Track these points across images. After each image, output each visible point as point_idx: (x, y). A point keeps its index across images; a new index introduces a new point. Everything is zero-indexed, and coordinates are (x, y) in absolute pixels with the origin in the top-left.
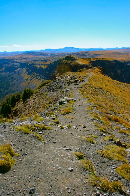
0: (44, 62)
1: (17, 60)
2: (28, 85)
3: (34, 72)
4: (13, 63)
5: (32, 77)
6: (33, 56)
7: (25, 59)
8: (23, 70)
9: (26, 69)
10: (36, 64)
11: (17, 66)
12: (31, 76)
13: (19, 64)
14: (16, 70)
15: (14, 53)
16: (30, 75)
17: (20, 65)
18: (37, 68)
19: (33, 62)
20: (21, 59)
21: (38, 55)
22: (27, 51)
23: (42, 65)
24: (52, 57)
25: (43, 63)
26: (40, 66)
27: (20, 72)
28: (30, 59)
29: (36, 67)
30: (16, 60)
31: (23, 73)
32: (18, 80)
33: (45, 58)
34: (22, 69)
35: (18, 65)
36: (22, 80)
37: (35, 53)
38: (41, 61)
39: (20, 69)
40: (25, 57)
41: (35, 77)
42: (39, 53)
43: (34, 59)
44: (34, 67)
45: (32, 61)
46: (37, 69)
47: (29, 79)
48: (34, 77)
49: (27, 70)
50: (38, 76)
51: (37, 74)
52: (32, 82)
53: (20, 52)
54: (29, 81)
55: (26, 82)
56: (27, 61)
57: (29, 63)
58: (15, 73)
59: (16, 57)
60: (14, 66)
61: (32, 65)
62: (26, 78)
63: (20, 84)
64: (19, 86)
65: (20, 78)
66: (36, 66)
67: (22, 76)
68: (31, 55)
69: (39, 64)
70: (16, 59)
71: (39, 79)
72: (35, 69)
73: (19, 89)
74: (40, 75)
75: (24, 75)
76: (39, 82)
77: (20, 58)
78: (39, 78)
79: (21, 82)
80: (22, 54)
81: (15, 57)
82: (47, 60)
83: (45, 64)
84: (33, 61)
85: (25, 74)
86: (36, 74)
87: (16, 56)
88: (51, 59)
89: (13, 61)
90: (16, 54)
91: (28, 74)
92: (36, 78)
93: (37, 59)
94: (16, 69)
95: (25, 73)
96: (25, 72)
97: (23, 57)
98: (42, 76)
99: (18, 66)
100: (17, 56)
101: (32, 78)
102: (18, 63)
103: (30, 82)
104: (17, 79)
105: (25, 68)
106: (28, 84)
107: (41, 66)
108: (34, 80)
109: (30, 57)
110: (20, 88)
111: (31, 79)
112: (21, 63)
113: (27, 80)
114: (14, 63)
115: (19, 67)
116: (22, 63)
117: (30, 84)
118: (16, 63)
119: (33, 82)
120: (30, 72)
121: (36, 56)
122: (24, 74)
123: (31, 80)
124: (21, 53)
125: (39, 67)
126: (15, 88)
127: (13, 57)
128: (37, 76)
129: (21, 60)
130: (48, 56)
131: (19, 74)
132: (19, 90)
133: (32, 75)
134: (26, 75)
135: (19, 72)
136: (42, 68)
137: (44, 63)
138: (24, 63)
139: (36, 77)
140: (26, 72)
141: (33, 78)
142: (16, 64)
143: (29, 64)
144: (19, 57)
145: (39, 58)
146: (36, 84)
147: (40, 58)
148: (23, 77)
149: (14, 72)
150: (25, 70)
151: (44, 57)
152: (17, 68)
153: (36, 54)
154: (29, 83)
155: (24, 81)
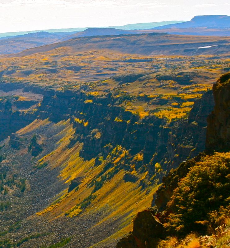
0: (175, 89)
1: (31, 79)
2: (78, 216)
3: (118, 142)
4: (8, 94)
5: (106, 168)
6: (117, 55)
7: (77, 69)
8: (57, 131)
9: (75, 125)
10: (128, 98)
11: (26, 111)
12: (97, 163)
13: (39, 97)
14: (20, 132)
15: (19, 38)
16: (93, 160)
17: (44, 102)
18: (132, 122)
19: (113, 86)
20: (54, 71)
21: (148, 49)
22: (89, 30)
23: (162, 102)
24: (224, 60)
25: (167, 94)
26: (151, 112)
27: (40, 142)
28: (99, 73)
29: (127, 115)
30: (27, 73)
31: (58, 150)
32: (28, 186)
33: (188, 64)
34: (55, 125)
35: (32, 103)
36: (49, 184)
37: (132, 39)
38: (160, 78)
39: (42, 122)
40: (75, 61)
41: (122, 174)
42: (150, 40)
43: (121, 73)
44: (116, 112)
45: (110, 82)
46: (131, 126)
47: (87, 180)
48: (116, 172)
49: (79, 129)
50: (138, 164)
51: (133, 152)
52: (103, 198)
53: (54, 35)
54: (84, 192)
55: (67, 197)
56: (83, 82)
57: (92, 93)
58: (15, 145)
59: (28, 57)
60: (14, 110)
61: (104, 102)
62: (73, 176)
63: (37, 210)
64: (31, 218)
65: (39, 172)
66: (127, 109)
67: (52, 166)
68: (111, 47)
69: (146, 99)
70: (26, 69)
71: (143, 185)
72: (124, 123)
73: (26, 236)
74: (146, 159)
75: (62, 158)
76: (140, 199)
77: (46, 63)
78: (143, 177)
79: (44, 197)
80: (59, 45)
81: (22, 63)
82: (195, 75)
83: (180, 101)
84: (117, 79)
85: (68, 151)
86: (125, 152)
87: (29, 52)
88: (214, 71)
89: (7, 82)
90: (32, 46)
91: (81, 154)
92: (128, 178)
93: (139, 71)
94: (23, 126)
95: (69, 147)
96: (66, 141)
97: (64, 59)
98: (157, 165)
99: (34, 109)
100: (33, 57)
101: (104, 179)
102: (35, 89)
103: (90, 197)
104: (23, 181)
105: (72, 120)
106: (78, 210)
107: (156, 111)
108: (113, 190)
109: (102, 57)
110: (34, 233)
111: (99, 180)
112: (48, 94)
113: (74, 185)
114: (13, 93)
115: (37, 113)
116: (52, 92)
117: (89, 212)
118: (26, 90)
119: (108, 201)
120: (94, 140)
121: (134, 56)
122: (64, 150)
123: (99, 186)
124: (55, 41)
125: (143, 115)
126: (7, 228)
127: (12, 59)
128: (133, 166)
129: (54, 76)
130: (201, 55)
131: (36, 150)
132: (26, 240)
133: (105, 159)
134: (75, 158)
135: (34, 141)
136: (162, 121)
137: (174, 94)
138: (69, 92)
139: (128, 168)
140: (73, 142)
141: (111, 176)
142: (24, 97)
143: (90, 97)
144: (45, 59)
145: (149, 65)
146: (122, 207)
147: (157, 67)
148: (57, 171)
149: (8, 140)
150: (70, 132)
151: (180, 60)
152: (28, 119)
153: (134, 43)
154: (86, 204)
155: (59, 190)
